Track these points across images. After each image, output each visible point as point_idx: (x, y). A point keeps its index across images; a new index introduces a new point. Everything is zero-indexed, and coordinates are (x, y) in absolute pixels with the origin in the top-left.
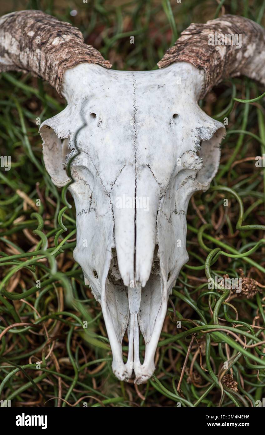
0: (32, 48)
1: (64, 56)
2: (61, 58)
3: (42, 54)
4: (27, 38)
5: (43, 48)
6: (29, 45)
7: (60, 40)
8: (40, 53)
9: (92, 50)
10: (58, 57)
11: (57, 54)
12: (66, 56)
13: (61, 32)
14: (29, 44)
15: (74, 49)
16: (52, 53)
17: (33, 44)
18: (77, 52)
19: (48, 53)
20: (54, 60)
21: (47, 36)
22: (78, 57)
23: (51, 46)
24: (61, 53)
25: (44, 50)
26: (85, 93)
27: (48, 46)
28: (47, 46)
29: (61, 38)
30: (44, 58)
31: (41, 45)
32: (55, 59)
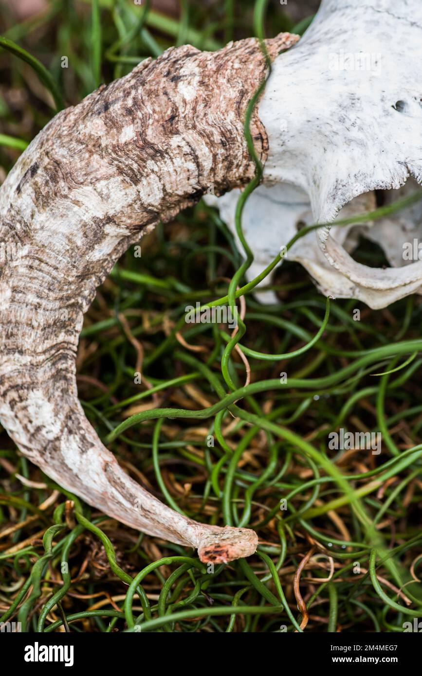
0: (157, 151)
1: (232, 92)
2: (231, 102)
3: (190, 136)
4: (130, 147)
5: (181, 126)
6: (147, 153)
7: (189, 83)
8: (184, 139)
9: (242, 44)
10: (223, 105)
11: (214, 106)
12: (235, 89)
13: (169, 73)
14: (144, 153)
15: (230, 68)
16: (205, 114)
17: (152, 142)
18: (237, 66)
19: (197, 124)
20: (223, 118)
21: (163, 103)
22: (250, 70)
23: (188, 106)
24: (223, 94)
25: (186, 126)
26: (341, 96)
27: (184, 111)
28: (182, 115)
29: (185, 78)
30: (200, 138)
31: (170, 126)
32: (221, 115)
